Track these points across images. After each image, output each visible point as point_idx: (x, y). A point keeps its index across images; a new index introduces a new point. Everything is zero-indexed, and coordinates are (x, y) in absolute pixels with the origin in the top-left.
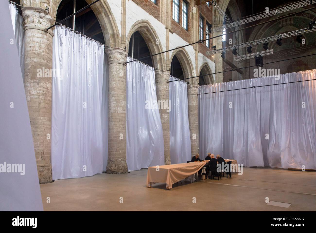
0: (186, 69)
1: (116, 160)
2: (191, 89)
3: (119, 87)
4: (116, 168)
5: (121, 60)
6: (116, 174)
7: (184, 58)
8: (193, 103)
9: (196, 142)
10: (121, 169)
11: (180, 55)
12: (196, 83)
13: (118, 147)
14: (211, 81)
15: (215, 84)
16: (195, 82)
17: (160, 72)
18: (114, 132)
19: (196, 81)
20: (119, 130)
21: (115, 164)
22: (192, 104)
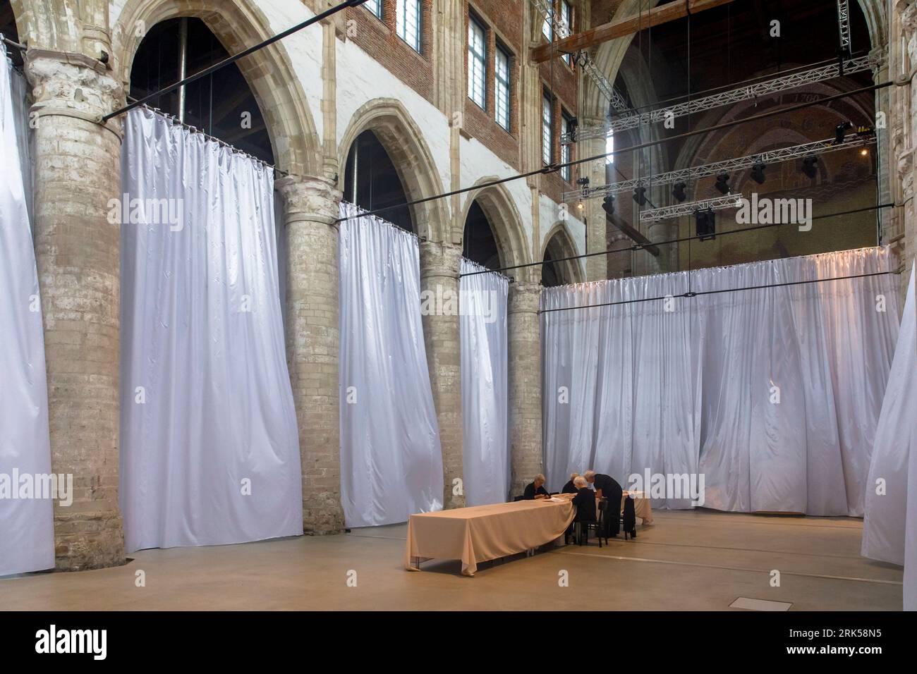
0: (505, 239)
1: (311, 498)
2: (521, 297)
3: (318, 289)
4: (313, 518)
5: (322, 211)
6: (313, 535)
7: (500, 210)
8: (526, 336)
9: (535, 444)
10: (327, 523)
11: (491, 200)
12: (534, 279)
13: (317, 461)
14: (576, 274)
15: (587, 285)
16: (531, 277)
17: (434, 249)
18: (304, 417)
19: (534, 274)
20: (320, 412)
21: (309, 509)
22: (524, 338)
